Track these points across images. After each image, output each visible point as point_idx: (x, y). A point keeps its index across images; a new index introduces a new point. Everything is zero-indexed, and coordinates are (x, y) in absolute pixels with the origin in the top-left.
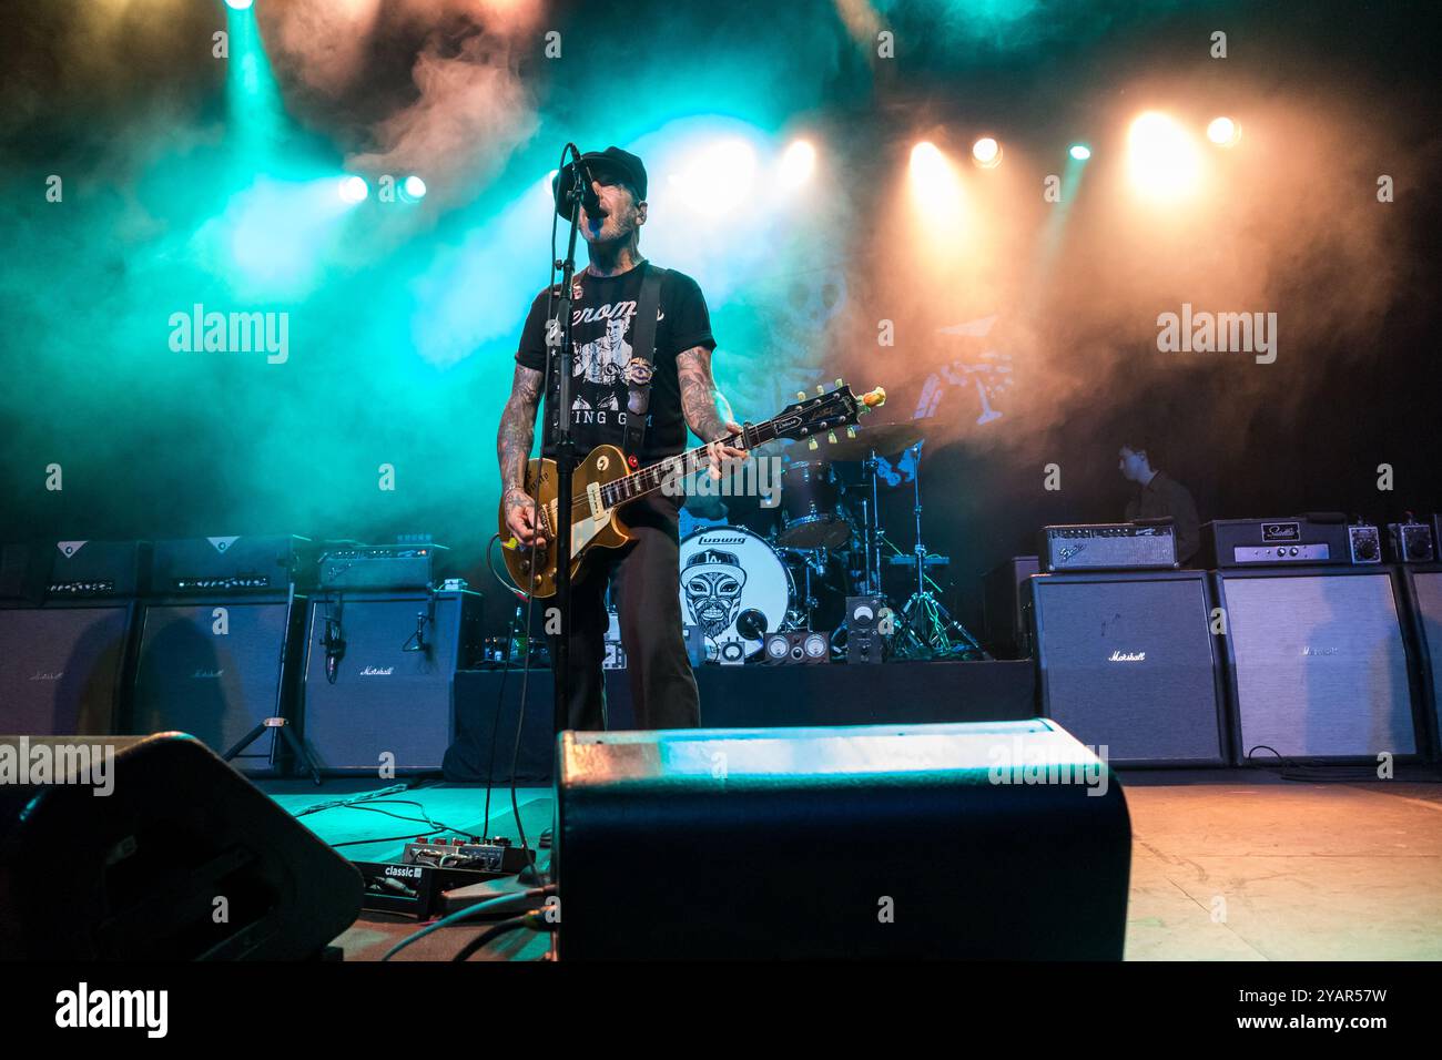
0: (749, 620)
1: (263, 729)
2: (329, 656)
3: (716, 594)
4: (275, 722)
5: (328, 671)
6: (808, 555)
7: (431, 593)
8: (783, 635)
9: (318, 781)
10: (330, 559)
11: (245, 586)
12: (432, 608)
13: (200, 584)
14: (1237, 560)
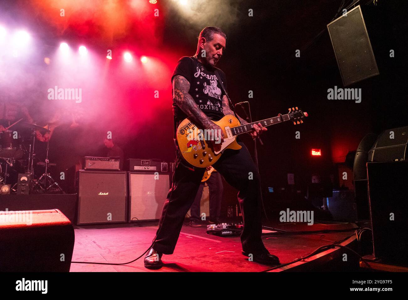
6: (7, 160)
14: (135, 169)
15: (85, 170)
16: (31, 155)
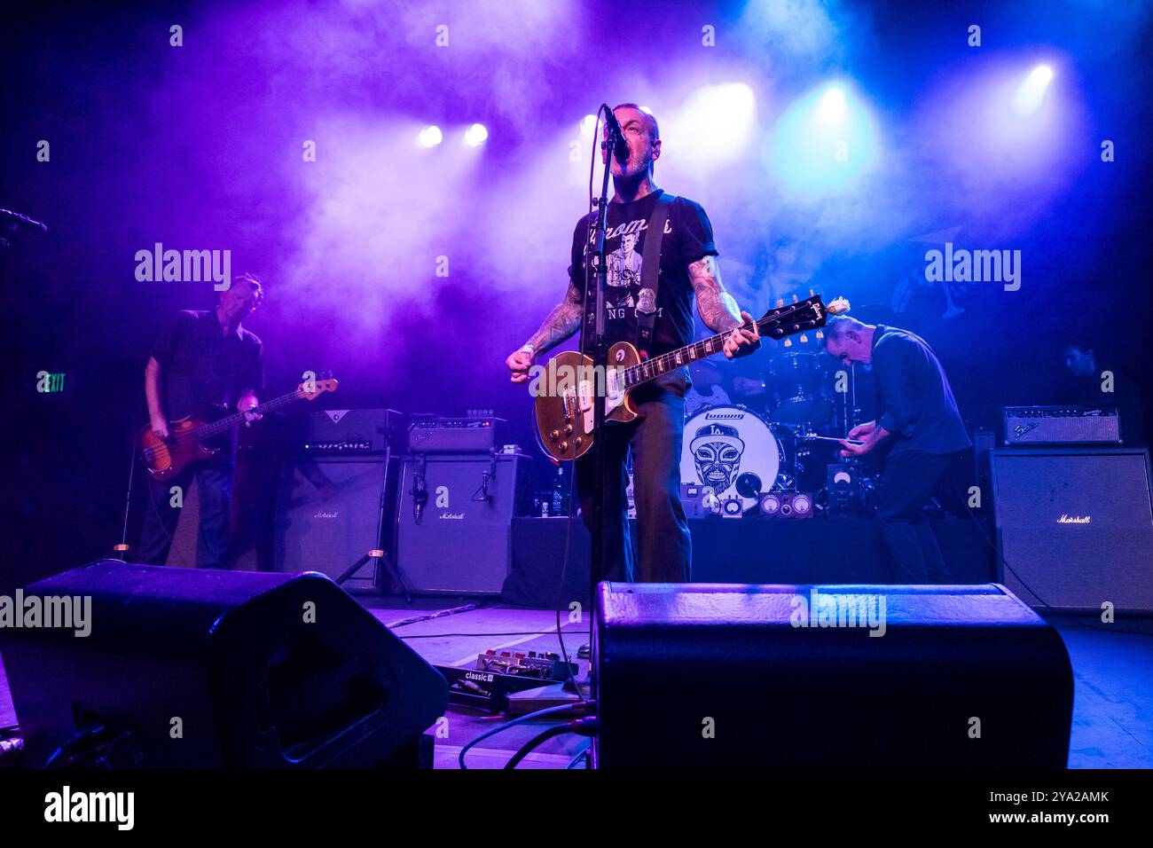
0: (747, 481)
1: (368, 558)
2: (416, 503)
3: (719, 459)
4: (376, 553)
5: (415, 517)
6: (796, 428)
7: (493, 456)
8: (776, 495)
9: (409, 600)
10: (416, 428)
11: (353, 448)
12: (494, 468)
13: (320, 446)
15: (1007, 446)
16: (850, 413)
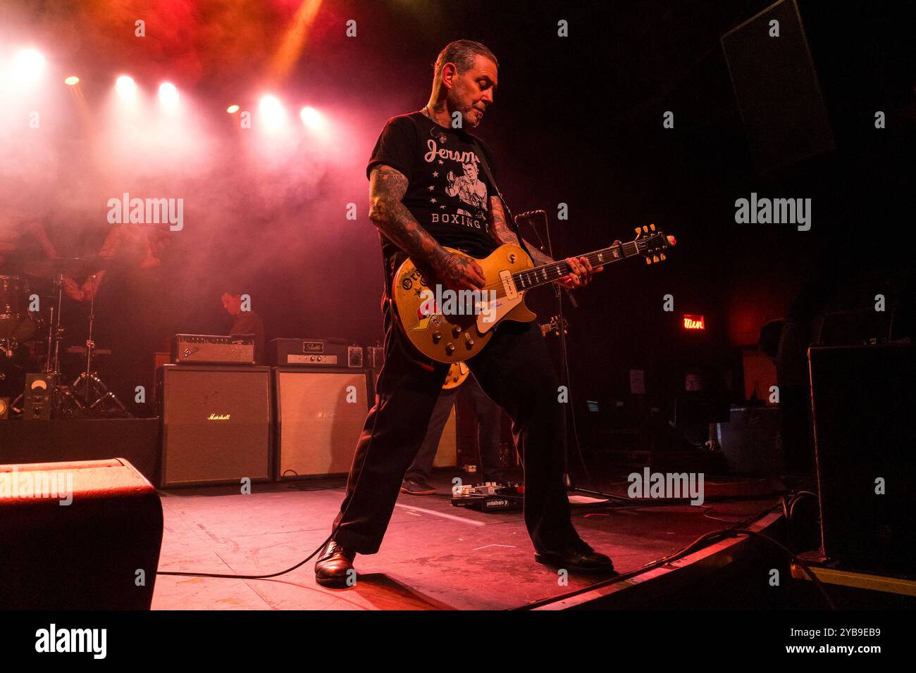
6: (1, 342)
14: (289, 362)
15: (176, 363)
16: (54, 332)
